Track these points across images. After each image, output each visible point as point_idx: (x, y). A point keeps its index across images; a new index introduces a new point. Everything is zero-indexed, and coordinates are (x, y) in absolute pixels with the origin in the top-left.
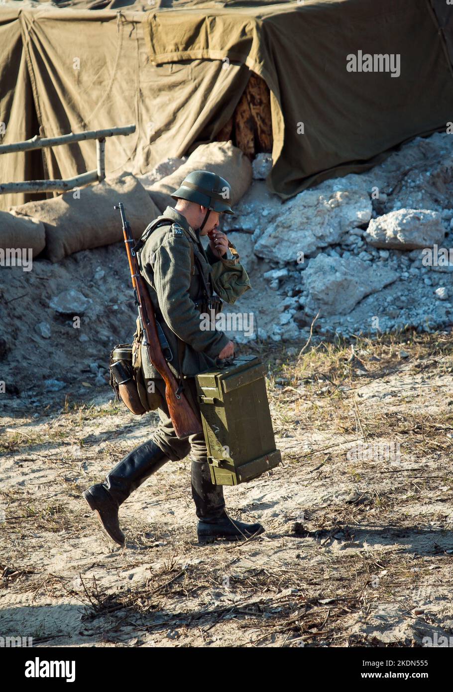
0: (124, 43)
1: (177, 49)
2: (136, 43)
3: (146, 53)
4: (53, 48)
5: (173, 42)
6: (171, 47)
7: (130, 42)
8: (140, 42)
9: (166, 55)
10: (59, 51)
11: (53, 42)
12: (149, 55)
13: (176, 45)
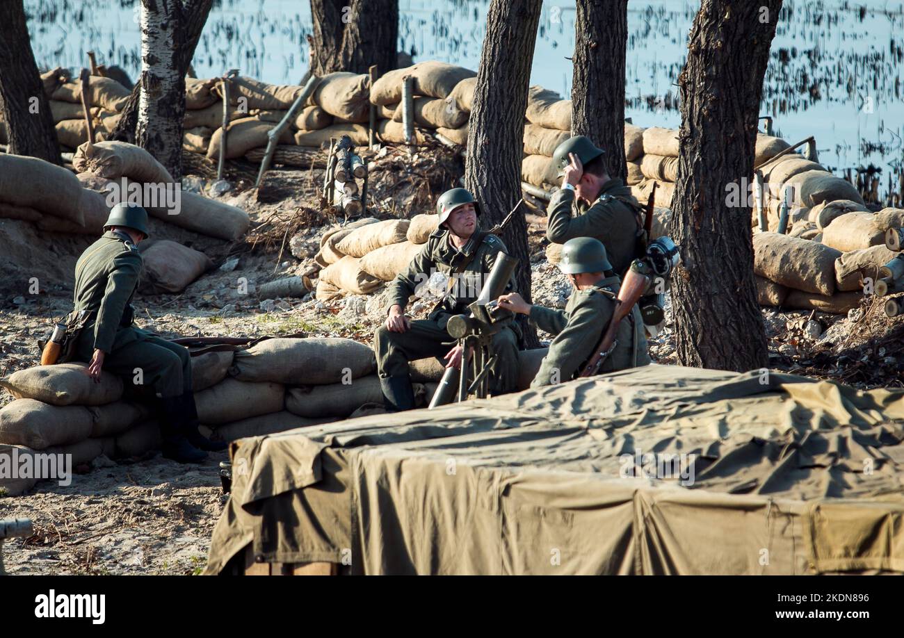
0: (775, 541)
1: (847, 555)
2: (790, 543)
3: (804, 558)
4: (676, 542)
5: (842, 545)
6: (839, 551)
7: (783, 541)
8: (797, 541)
9: (831, 561)
10: (684, 546)
11: (677, 535)
12: (809, 559)
13: (846, 549)
